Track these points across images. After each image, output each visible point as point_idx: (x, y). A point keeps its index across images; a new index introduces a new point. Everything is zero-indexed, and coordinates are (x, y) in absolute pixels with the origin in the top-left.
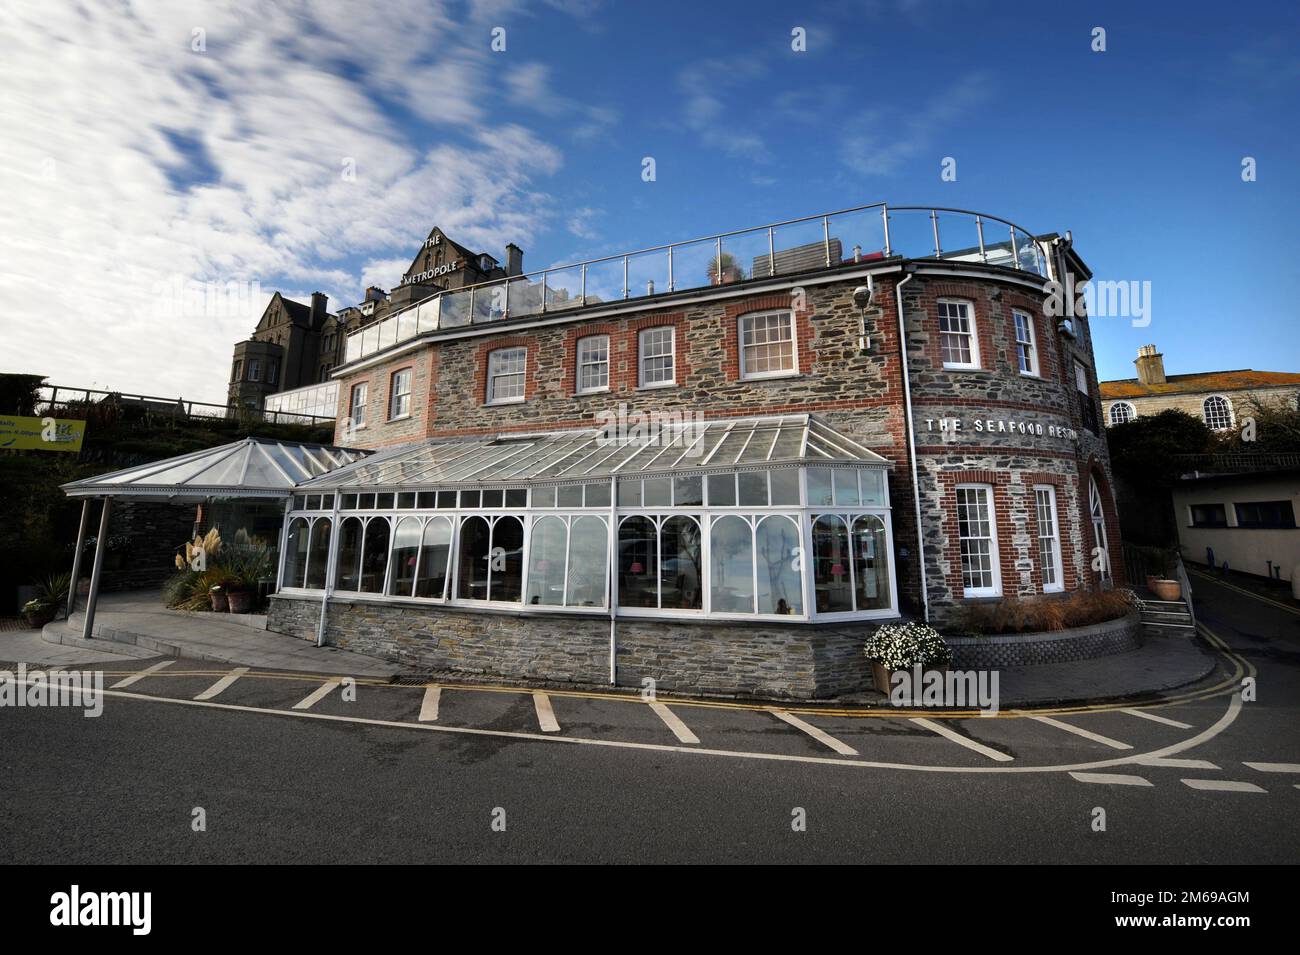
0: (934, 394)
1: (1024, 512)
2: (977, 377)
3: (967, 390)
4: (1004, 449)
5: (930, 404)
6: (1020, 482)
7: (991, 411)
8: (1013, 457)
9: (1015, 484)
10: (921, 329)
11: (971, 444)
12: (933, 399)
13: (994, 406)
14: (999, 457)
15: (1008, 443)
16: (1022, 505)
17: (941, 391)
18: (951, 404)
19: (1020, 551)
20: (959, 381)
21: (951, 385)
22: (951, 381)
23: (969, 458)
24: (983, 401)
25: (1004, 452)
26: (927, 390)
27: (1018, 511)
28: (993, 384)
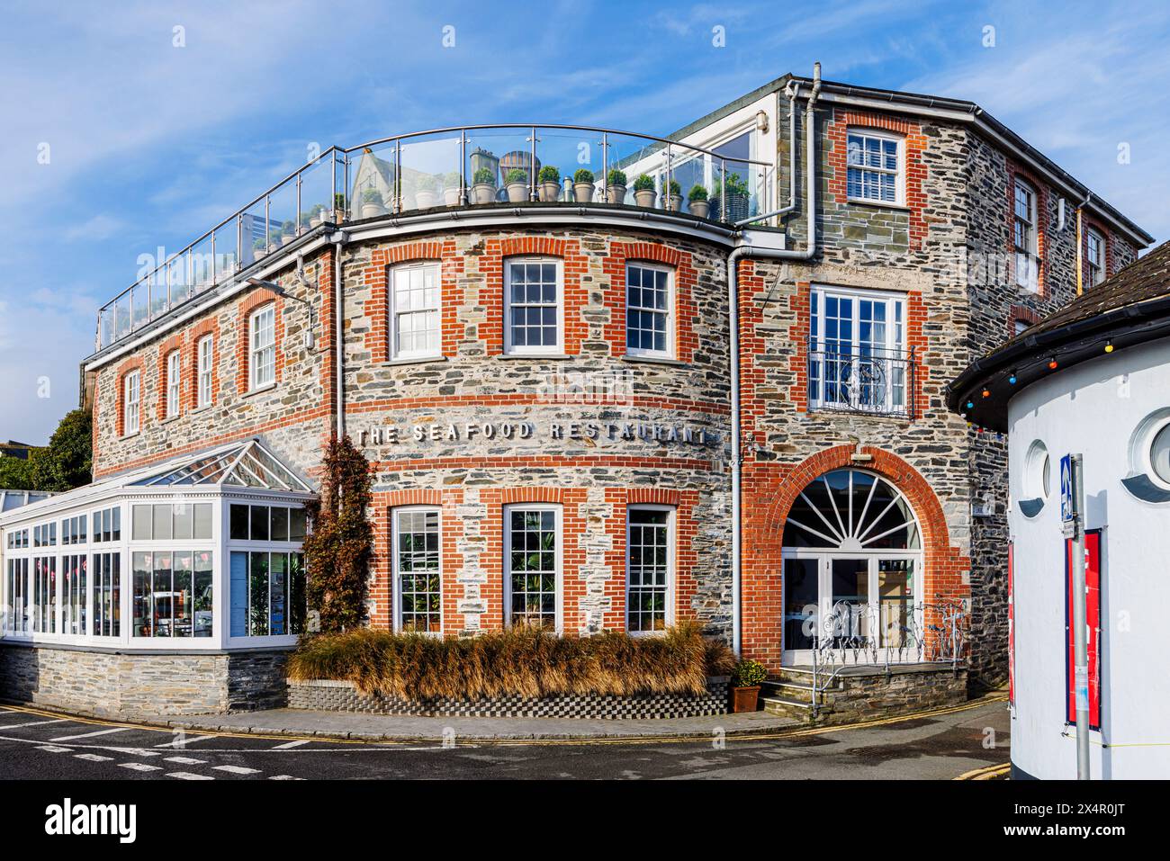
0: (372, 397)
1: (480, 539)
2: (427, 369)
3: (412, 387)
4: (457, 460)
5: (367, 410)
6: (478, 502)
7: (442, 412)
8: (473, 470)
9: (470, 505)
10: (363, 313)
11: (412, 456)
12: (370, 403)
13: (448, 404)
14: (448, 472)
15: (465, 452)
16: (479, 531)
17: (379, 392)
18: (389, 408)
19: (466, 589)
20: (403, 376)
21: (393, 383)
22: (393, 378)
23: (406, 475)
24: (432, 399)
25: (458, 464)
26: (366, 393)
27: (470, 539)
28: (449, 375)
